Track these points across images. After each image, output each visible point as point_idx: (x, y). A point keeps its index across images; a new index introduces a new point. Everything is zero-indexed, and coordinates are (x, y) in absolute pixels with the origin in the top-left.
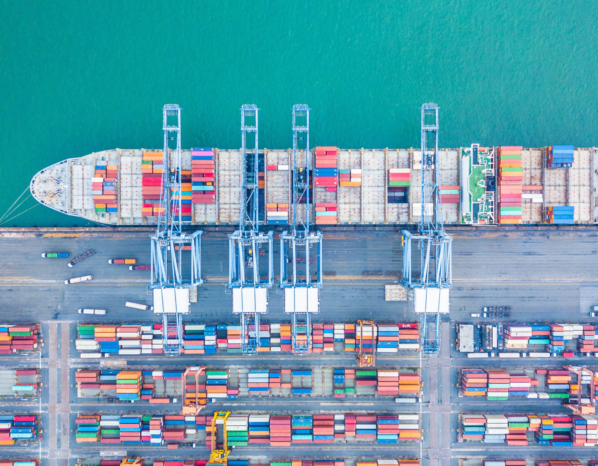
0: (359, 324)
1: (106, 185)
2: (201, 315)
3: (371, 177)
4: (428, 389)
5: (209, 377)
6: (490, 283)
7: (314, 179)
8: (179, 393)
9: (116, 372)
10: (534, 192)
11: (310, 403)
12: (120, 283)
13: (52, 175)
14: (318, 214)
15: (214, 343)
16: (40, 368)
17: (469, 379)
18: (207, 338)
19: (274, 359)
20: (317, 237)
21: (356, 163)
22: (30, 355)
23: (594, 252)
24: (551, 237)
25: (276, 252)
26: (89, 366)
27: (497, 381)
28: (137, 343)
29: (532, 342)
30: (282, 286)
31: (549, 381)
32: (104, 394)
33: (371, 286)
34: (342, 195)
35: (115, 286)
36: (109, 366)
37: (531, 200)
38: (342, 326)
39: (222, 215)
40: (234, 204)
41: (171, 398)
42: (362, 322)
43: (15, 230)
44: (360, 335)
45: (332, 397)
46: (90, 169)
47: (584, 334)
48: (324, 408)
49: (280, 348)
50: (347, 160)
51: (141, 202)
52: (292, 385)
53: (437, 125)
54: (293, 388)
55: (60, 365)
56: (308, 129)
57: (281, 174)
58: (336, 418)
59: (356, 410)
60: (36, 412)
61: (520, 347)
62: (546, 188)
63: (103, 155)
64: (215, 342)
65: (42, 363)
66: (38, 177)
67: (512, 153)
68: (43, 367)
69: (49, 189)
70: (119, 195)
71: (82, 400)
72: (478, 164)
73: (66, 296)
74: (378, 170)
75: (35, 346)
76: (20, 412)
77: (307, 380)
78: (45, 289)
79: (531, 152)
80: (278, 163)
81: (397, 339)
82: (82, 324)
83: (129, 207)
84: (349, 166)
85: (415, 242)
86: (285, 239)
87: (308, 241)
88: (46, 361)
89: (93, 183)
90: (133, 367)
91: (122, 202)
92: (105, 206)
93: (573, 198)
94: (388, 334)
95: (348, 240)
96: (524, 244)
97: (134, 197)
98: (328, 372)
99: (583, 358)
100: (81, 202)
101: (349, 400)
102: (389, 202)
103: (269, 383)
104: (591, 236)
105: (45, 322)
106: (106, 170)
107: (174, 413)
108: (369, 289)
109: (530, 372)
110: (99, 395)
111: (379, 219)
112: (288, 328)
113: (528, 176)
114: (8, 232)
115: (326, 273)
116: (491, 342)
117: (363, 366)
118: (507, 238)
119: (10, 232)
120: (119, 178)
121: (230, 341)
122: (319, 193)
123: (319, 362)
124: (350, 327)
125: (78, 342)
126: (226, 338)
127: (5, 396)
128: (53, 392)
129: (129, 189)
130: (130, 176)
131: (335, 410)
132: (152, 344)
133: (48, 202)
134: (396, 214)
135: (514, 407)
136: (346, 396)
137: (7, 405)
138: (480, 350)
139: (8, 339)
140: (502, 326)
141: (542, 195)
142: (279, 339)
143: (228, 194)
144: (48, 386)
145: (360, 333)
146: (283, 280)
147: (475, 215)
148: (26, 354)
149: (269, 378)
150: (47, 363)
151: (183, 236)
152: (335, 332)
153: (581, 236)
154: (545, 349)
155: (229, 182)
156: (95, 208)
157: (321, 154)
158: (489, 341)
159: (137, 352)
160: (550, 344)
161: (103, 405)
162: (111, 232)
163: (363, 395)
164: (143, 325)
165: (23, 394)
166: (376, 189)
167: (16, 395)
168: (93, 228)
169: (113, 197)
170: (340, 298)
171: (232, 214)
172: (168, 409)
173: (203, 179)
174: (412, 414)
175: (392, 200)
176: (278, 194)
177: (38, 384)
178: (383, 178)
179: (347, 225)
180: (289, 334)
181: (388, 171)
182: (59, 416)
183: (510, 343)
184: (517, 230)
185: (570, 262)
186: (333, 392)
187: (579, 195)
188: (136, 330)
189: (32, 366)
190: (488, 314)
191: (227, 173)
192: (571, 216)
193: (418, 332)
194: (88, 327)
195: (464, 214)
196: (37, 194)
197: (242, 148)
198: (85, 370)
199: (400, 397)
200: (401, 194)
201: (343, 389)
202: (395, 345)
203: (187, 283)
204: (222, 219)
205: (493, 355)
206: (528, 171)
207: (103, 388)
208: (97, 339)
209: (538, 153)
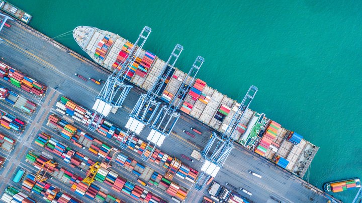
1: (104, 46)
2: (114, 120)
3: (213, 103)
4: (188, 200)
5: (103, 146)
6: (236, 172)
8: (87, 146)
9: (68, 123)
10: (275, 146)
12: (89, 89)
13: (85, 30)
14: (183, 106)
15: (112, 134)
18: (110, 130)
19: (133, 154)
20: (178, 115)
21: (210, 94)
22: (37, 97)
23: (285, 183)
24: (271, 168)
25: (158, 112)
26: (58, 115)
28: (82, 117)
30: (151, 127)
32: (58, 129)
33: (188, 146)
34: (197, 104)
36: (66, 119)
37: (272, 149)
38: (167, 156)
39: (144, 85)
40: (152, 83)
41: (83, 146)
42: (176, 159)
44: (173, 165)
45: (147, 182)
46: (102, 37)
49: (138, 151)
50: (207, 91)
51: (115, 61)
52: (134, 168)
53: (253, 97)
54: (134, 170)
55: (46, 108)
56: (199, 69)
57: (178, 82)
58: (144, 191)
59: (154, 193)
60: (27, 121)
62: (281, 148)
63: (110, 34)
65: (40, 103)
66: (79, 28)
67: (276, 125)
68: (39, 105)
69: (81, 35)
70: (107, 53)
71: (47, 127)
72: (261, 122)
73: (65, 82)
74: (218, 102)
75: (41, 95)
76: (20, 118)
77: (141, 170)
79: (282, 130)
80: (179, 76)
81: (187, 175)
82: (65, 97)
83: (109, 60)
84: (207, 94)
85: (217, 140)
86: (164, 108)
87: (173, 115)
88: (42, 104)
89: (100, 42)
90: (75, 125)
91: (107, 57)
92: (99, 55)
93: (289, 158)
94: (184, 171)
96: (258, 164)
97: (113, 58)
98: (151, 171)
100: (91, 48)
101: (154, 187)
103: (125, 163)
104: (287, 176)
105: (50, 88)
106: (108, 40)
107: (81, 153)
110: (55, 129)
111: (207, 122)
112: (145, 145)
114: (56, 44)
115: (173, 131)
116: (223, 196)
117: (167, 177)
118: (253, 158)
120: (111, 46)
121: (119, 137)
122: (189, 98)
123: (150, 166)
124: (171, 159)
125: (58, 103)
126: (118, 135)
127: (18, 108)
128: (37, 117)
129: (113, 53)
130: (117, 48)
131: (146, 188)
132: (87, 121)
133: (77, 40)
134: (214, 124)
136: (153, 185)
137: (16, 112)
138: (217, 196)
139: (31, 86)
140: (231, 192)
141: (278, 149)
142: (139, 147)
143: (152, 77)
144: (37, 114)
146: (154, 125)
147: (247, 143)
148: (35, 96)
149: (126, 161)
151: (122, 83)
152: (163, 157)
153: (283, 174)
155: (155, 73)
156: (95, 53)
157: (198, 82)
159: (80, 120)
161: (55, 133)
162: (97, 67)
163: (160, 188)
164: (88, 111)
165: (25, 111)
166: (212, 109)
167: (22, 110)
168: (91, 62)
169: (104, 53)
170: (173, 145)
171: (149, 86)
172: (80, 150)
173: (144, 66)
175: (216, 117)
176: (172, 89)
177: (34, 111)
178: (218, 106)
179: (192, 117)
180: (144, 148)
181: (222, 105)
182: (34, 128)
183: (230, 201)
184: (259, 157)
185: (272, 182)
186: (149, 180)
187: (293, 158)
188: (84, 111)
189: (35, 102)
190: (228, 184)
191: (156, 69)
192: (286, 165)
193: (196, 176)
194: (66, 99)
195: (242, 139)
196: (75, 34)
197: (167, 62)
198: (55, 116)
199: (175, 197)
200: (221, 117)
201: (154, 181)
202: (184, 176)
203: (113, 103)
204: (143, 86)
205: (221, 201)
206: (277, 137)
207: (58, 127)
208: (66, 106)
209: (285, 132)
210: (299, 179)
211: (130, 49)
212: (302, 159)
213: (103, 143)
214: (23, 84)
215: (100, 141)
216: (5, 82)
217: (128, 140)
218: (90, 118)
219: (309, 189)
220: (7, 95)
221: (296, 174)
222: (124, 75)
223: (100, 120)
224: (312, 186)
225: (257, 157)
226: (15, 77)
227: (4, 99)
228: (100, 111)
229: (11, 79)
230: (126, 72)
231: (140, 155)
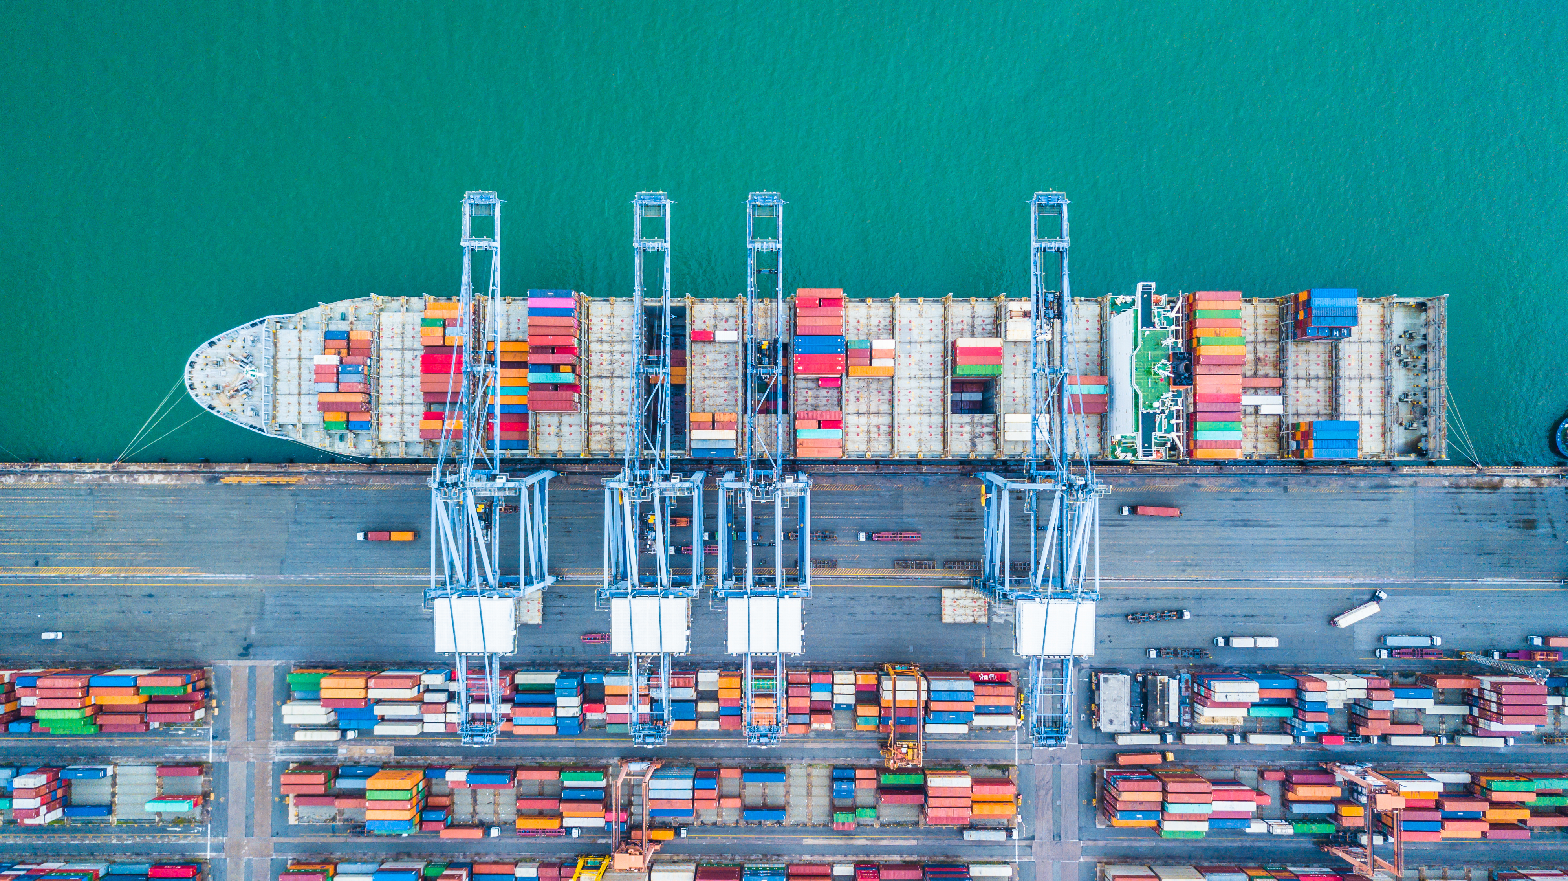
0: (888, 674)
1: (344, 372)
2: (552, 652)
3: (916, 357)
4: (1033, 810)
5: (567, 784)
6: (1164, 585)
7: (793, 358)
8: (503, 817)
9: (371, 769)
10: (1263, 392)
11: (780, 840)
12: (382, 582)
13: (233, 351)
14: (802, 435)
15: (575, 712)
16: (211, 761)
17: (1124, 794)
18: (561, 701)
19: (704, 745)
20: (801, 485)
21: (881, 326)
22: (189, 733)
23: (1384, 521)
24: (1293, 489)
25: (710, 519)
26: (314, 757)
27: (1186, 798)
28: (413, 711)
29: (1256, 712)
30: (721, 594)
31: (1291, 796)
32: (345, 816)
33: (913, 590)
34: (852, 397)
35: (369, 589)
36: (356, 756)
37: (1257, 409)
38: (849, 677)
39: (594, 438)
40: (621, 413)
41: (486, 827)
42: (894, 668)
43: (162, 467)
44: (891, 698)
45: (828, 828)
46: (315, 337)
47: (1369, 698)
48: (812, 850)
49: (717, 722)
50: (864, 321)
51: (420, 409)
52: (743, 801)
53: (1067, 238)
54: (745, 808)
55: (252, 755)
56: (780, 246)
57: (723, 350)
58: (836, 873)
59: (879, 854)
60: (201, 855)
61: (1229, 723)
62: (1291, 383)
63: (343, 310)
64: (577, 710)
65: (214, 751)
66: (202, 354)
67: (1221, 305)
68: (217, 759)
69: (228, 379)
70: (374, 394)
71: (297, 830)
72: (1153, 325)
73: (267, 608)
74: (930, 342)
75: (199, 714)
76: (165, 857)
77: (775, 791)
78: (225, 593)
79: (1255, 307)
80: (716, 326)
81: (971, 707)
82: (301, 668)
83: (397, 419)
84: (868, 335)
85: (1018, 497)
86: (729, 490)
87: (779, 492)
88: (223, 748)
89: (317, 366)
90: (407, 760)
91: (383, 409)
92: (345, 419)
93: (1349, 408)
94: (953, 696)
95: (864, 494)
96: (1234, 502)
97: (408, 399)
98: (820, 775)
99: (1363, 747)
100: (294, 409)
101: (865, 833)
102: (954, 411)
103: (693, 799)
104: (1378, 487)
105: (221, 664)
106: (348, 340)
107: (493, 858)
108: (907, 598)
109: (1248, 774)
110: (334, 819)
111: (932, 448)
112: (736, 682)
113: (1250, 357)
114: (147, 472)
115: (818, 563)
116: (1165, 710)
117: (896, 766)
118: (1198, 490)
119: (152, 472)
120: (374, 357)
121: (611, 709)
122: (804, 391)
123: (800, 755)
124: (869, 679)
125: (286, 709)
126: (602, 701)
127: (135, 821)
128: (236, 813)
129: (397, 382)
130: (399, 352)
131: (834, 855)
132: (446, 713)
133: (222, 408)
134: (967, 437)
135: (1216, 849)
136: (859, 825)
137: (138, 840)
138: (1142, 727)
139: (135, 701)
140: (1188, 676)
141: (1281, 397)
142: (717, 704)
143: (608, 392)
144: (227, 801)
145: (891, 693)
146: (725, 578)
147: (1147, 440)
148: (180, 732)
149: (694, 789)
150: (225, 751)
151: (500, 481)
152: (836, 689)
153: (1354, 487)
154: (1281, 727)
155: (609, 367)
156: (324, 421)
157: (808, 304)
158: (1162, 710)
159: (413, 730)
160: (1294, 717)
161: (342, 840)
162: (364, 473)
163: (894, 823)
164: (428, 672)
165: (173, 817)
166: (926, 383)
167: (157, 819)
168: (327, 466)
169: (359, 398)
170: (847, 617)
171: (616, 435)
172: (482, 851)
173: (552, 359)
174: (998, 863)
175: (959, 408)
176: (715, 393)
177: (205, 795)
178: (940, 359)
179: (861, 461)
180: (736, 694)
181: (954, 344)
182: (249, 865)
183: (1207, 715)
184: (1220, 475)
185: (1331, 542)
186: (831, 816)
187: (1360, 398)
188: (409, 683)
189: (192, 758)
190: (1159, 651)
191: (606, 347)
192: (1353, 443)
193: (1012, 691)
194: (308, 676)
195: (1118, 437)
196: (200, 390)
197: (637, 295)
198: (305, 767)
199: (973, 827)
200: (977, 397)
201: (852, 809)
202: (964, 718)
203: (508, 585)
204: (595, 447)
205: (1170, 738)
206: (1250, 347)
207: (341, 804)
208: (327, 702)
209: (1271, 309)
210: (1432, 470)
211: (453, 323)
212: (1401, 381)
213: (561, 769)
214: (100, 710)
215: (541, 767)
216: (25, 742)
217: (653, 701)
218: (452, 697)
219: (1495, 488)
220: (60, 793)
221: (1412, 457)
222: (488, 443)
223: (494, 685)
224: (1499, 470)
225: (1214, 475)
226: (51, 698)
227: (58, 813)
228: (470, 644)
229: (40, 715)
230: (489, 427)
231: (740, 735)
